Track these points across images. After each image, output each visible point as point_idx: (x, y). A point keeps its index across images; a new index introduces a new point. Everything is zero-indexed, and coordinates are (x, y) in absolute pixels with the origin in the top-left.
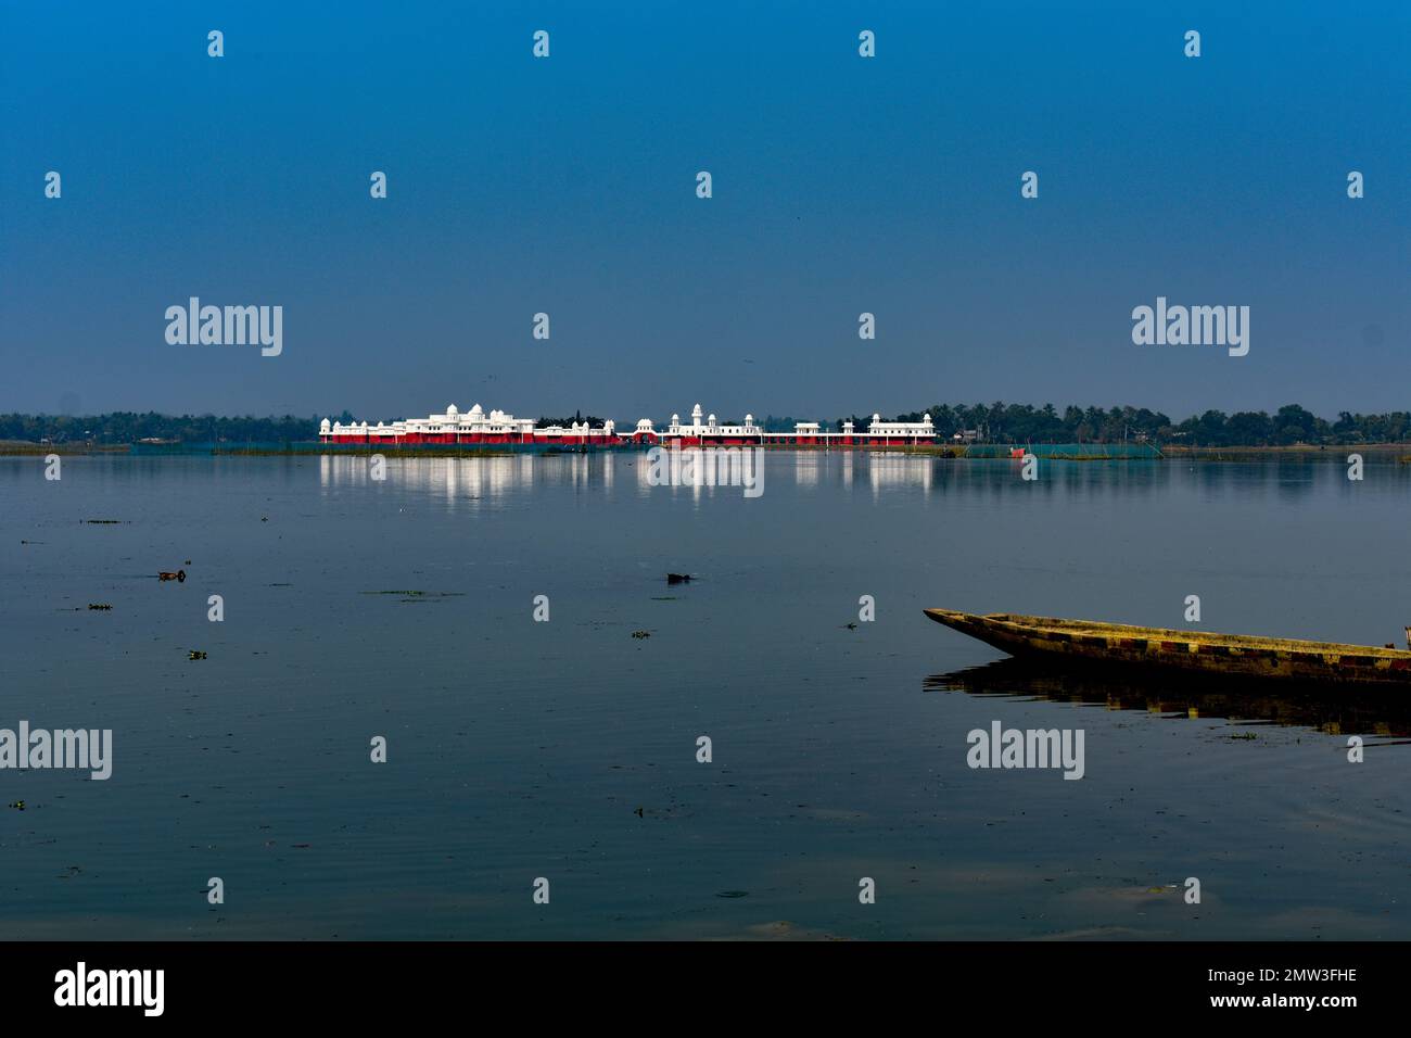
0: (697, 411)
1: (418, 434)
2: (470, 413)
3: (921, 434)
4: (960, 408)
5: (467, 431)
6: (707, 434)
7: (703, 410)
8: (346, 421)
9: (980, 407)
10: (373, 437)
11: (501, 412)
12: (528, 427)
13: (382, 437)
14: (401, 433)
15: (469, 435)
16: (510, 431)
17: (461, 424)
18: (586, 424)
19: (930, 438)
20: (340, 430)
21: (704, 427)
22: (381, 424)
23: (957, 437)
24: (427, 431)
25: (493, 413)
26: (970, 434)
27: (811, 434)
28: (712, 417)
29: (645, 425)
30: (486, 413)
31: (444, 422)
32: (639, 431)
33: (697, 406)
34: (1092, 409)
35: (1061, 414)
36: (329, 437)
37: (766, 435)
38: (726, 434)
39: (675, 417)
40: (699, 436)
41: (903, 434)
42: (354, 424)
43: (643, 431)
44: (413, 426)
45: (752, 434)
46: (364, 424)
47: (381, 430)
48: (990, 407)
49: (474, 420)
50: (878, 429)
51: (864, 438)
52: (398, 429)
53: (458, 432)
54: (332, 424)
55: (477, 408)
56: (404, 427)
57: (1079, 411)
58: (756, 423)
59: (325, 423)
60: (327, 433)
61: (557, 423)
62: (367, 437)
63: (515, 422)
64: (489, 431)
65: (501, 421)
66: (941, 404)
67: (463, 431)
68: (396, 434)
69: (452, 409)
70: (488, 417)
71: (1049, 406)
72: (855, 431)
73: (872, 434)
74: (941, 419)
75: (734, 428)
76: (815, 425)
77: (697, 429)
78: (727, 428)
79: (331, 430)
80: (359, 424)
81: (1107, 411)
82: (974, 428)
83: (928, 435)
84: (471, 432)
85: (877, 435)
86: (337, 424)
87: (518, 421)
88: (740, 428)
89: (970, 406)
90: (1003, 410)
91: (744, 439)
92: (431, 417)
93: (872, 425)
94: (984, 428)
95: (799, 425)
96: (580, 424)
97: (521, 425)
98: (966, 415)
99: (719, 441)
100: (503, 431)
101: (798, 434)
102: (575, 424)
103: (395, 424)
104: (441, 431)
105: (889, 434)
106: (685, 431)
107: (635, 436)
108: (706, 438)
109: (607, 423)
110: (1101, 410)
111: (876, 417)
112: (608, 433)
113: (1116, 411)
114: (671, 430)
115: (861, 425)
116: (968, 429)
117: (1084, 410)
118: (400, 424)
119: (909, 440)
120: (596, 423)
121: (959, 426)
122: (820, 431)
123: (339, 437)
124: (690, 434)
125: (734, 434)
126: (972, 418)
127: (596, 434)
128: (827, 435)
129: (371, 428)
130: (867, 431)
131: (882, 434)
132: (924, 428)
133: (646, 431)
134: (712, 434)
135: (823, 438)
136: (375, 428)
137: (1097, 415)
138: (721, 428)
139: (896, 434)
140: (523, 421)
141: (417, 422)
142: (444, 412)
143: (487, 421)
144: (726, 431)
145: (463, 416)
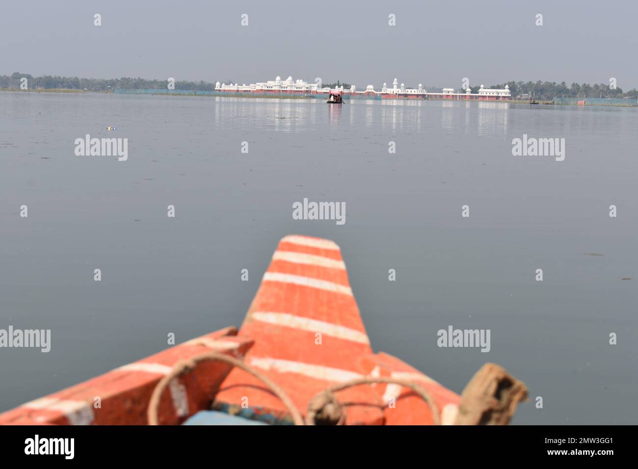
0: (395, 82)
1: (262, 90)
2: (287, 80)
3: (504, 95)
4: (520, 83)
5: (285, 89)
6: (400, 93)
7: (398, 81)
8: (228, 84)
9: (530, 82)
10: (241, 91)
11: (301, 80)
12: (315, 88)
13: (244, 91)
14: (253, 90)
15: (286, 91)
16: (306, 89)
17: (282, 86)
18: (342, 87)
19: (508, 97)
20: (224, 87)
21: (399, 90)
22: (244, 85)
23: (519, 96)
24: (266, 89)
25: (298, 81)
26: (525, 95)
27: (450, 94)
28: (403, 85)
29: (370, 88)
30: (294, 80)
31: (274, 84)
32: (367, 91)
33: (396, 79)
34: (585, 84)
35: (569, 87)
36: (219, 90)
37: (428, 94)
38: (409, 93)
39: (385, 84)
40: (396, 94)
41: (495, 95)
42: (231, 84)
43: (369, 91)
44: (259, 86)
45: (422, 93)
46: (236, 84)
47: (244, 88)
48: (535, 83)
49: (288, 84)
50: (483, 92)
51: (476, 96)
52: (252, 87)
53: (281, 89)
54: (221, 84)
55: (290, 78)
56: (255, 87)
57: (578, 86)
58: (424, 88)
59: (218, 84)
60: (219, 89)
61: (328, 86)
62: (238, 91)
63: (308, 85)
64: (296, 89)
65: (301, 85)
66: (511, 81)
67: (283, 89)
68: (251, 90)
69: (278, 78)
70: (295, 83)
71: (563, 83)
72: (472, 92)
73: (480, 94)
74: (513, 88)
75: (413, 90)
76: (452, 90)
77: (395, 90)
78: (409, 90)
79: (221, 87)
80: (234, 85)
81: (592, 86)
82: (527, 92)
83: (507, 95)
84: (287, 89)
85: (482, 95)
86: (224, 84)
87: (309, 85)
88: (416, 90)
89: (525, 82)
90: (542, 84)
91: (418, 95)
92: (268, 82)
93: (480, 90)
94: (532, 93)
95: (444, 89)
96: (339, 86)
97: (311, 87)
98: (523, 87)
99: (406, 95)
100: (303, 89)
101: (444, 94)
102: (337, 87)
103: (251, 85)
104: (273, 89)
105: (488, 95)
106: (390, 91)
107: (365, 93)
108: (399, 95)
109: (352, 87)
110: (589, 85)
111: (482, 86)
112: (352, 92)
113: (596, 86)
114: (383, 91)
115: (475, 90)
116: (524, 93)
117: (581, 85)
118: (253, 85)
119: (498, 97)
120: (346, 86)
121: (520, 91)
122: (454, 92)
123: (224, 90)
124: (392, 93)
125: (413, 93)
126: (526, 88)
127: (346, 92)
128: (458, 94)
129: (239, 86)
130: (477, 92)
131: (485, 94)
132: (505, 92)
133: (371, 91)
134: (403, 93)
135: (456, 96)
136: (242, 87)
137: (587, 88)
138: (407, 90)
139: (491, 95)
140: (312, 85)
141: (262, 84)
142: (274, 80)
143: (295, 85)
144: (409, 92)
145: (284, 82)
